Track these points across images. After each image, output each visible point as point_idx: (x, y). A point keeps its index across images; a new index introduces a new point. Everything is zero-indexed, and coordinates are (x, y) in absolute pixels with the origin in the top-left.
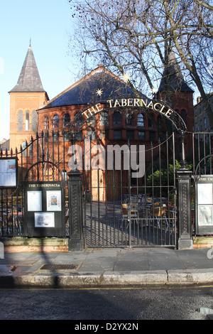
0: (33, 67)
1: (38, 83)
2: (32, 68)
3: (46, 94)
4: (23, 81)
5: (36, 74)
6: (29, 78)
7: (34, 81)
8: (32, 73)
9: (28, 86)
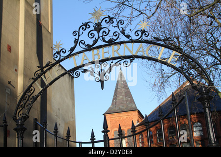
0: (125, 88)
1: (130, 102)
2: (123, 90)
3: (139, 112)
4: (116, 102)
5: (128, 94)
6: (122, 99)
7: (127, 101)
8: (124, 93)
9: (121, 107)
